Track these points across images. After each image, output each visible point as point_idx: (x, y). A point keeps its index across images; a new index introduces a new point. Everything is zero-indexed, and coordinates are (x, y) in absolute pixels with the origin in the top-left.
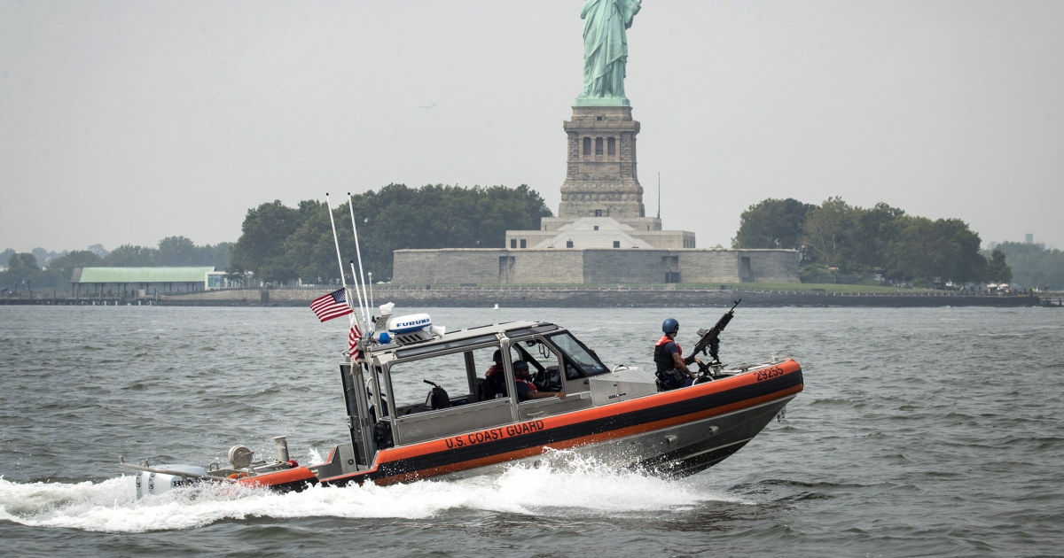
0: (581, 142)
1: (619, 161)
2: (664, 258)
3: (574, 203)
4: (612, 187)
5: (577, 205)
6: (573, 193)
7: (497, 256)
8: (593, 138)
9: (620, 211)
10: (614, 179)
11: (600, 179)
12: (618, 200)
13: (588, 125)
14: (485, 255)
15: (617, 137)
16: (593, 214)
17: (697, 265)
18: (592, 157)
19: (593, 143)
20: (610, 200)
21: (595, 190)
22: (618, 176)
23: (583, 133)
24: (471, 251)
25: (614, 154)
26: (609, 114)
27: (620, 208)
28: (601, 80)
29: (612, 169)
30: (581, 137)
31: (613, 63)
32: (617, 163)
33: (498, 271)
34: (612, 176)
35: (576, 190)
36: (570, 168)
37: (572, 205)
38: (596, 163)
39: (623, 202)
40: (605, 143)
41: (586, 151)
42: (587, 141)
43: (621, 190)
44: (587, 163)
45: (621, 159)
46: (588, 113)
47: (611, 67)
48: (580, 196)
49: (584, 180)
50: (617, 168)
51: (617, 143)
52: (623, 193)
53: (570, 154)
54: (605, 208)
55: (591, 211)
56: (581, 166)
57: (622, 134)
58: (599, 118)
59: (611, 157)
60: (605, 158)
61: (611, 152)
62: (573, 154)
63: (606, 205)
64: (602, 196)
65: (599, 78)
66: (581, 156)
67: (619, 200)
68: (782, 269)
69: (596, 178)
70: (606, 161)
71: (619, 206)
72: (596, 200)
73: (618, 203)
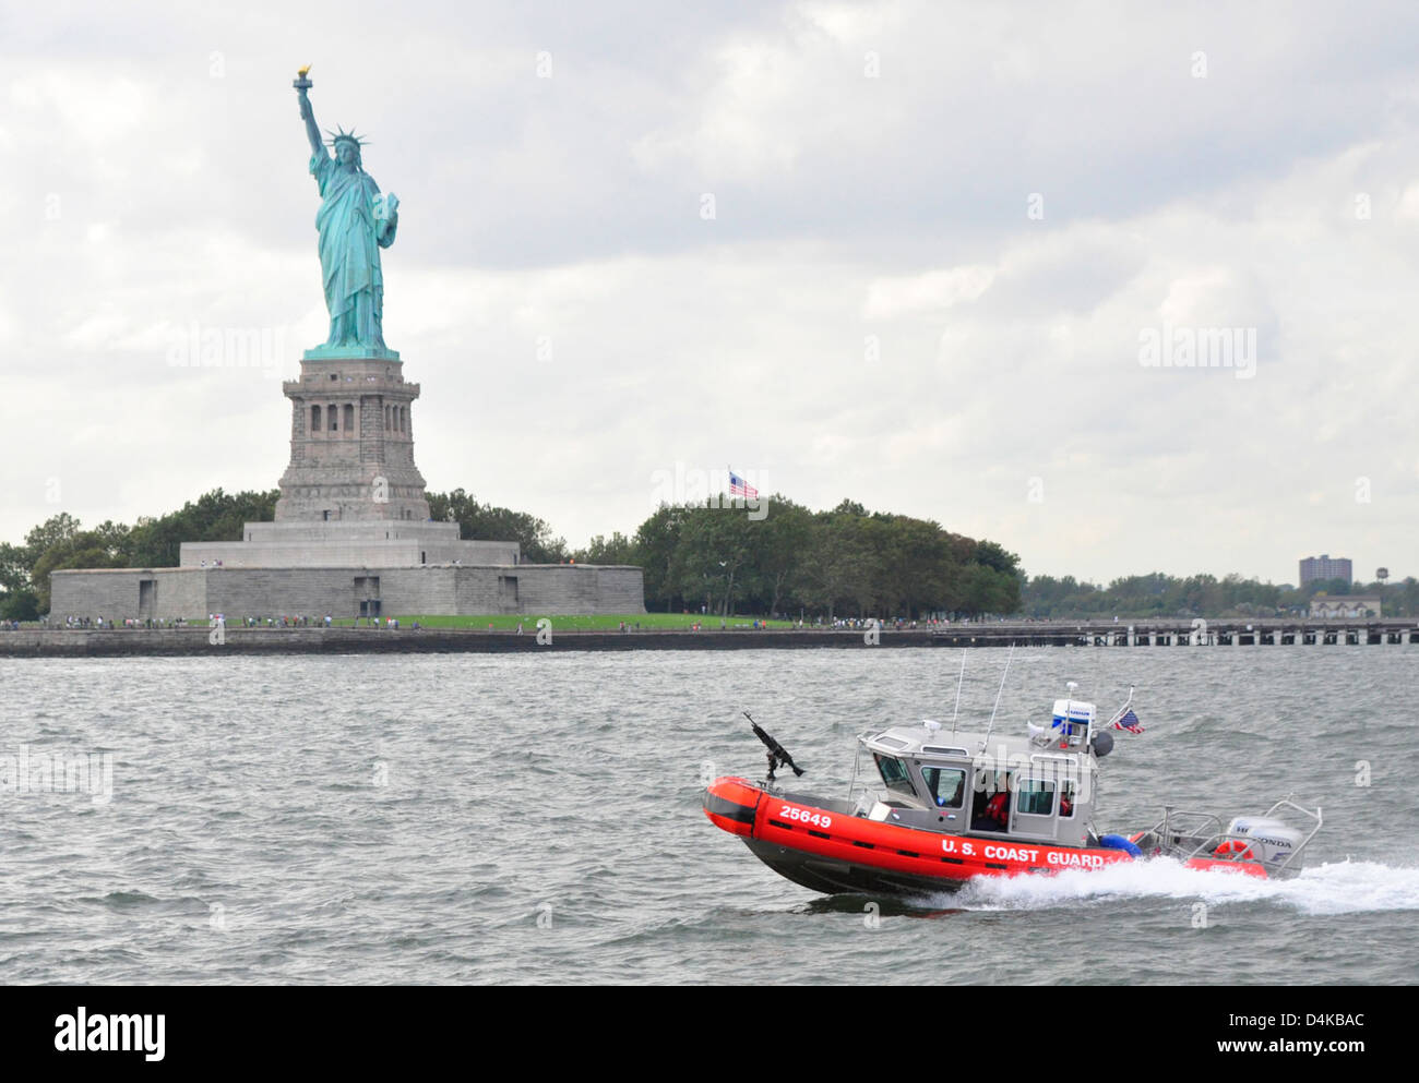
0: (309, 412)
1: (358, 438)
2: (359, 581)
3: (297, 501)
4: (346, 477)
5: (300, 504)
6: (295, 486)
7: (136, 580)
8: (324, 405)
9: (358, 512)
10: (351, 466)
11: (334, 466)
12: (354, 496)
13: (317, 388)
14: (118, 578)
15: (356, 403)
16: (320, 517)
17: (403, 589)
18: (323, 434)
19: (324, 414)
20: (345, 495)
21: (324, 482)
22: (358, 463)
23: (311, 399)
24: (99, 574)
25: (352, 429)
26: (347, 371)
27: (355, 508)
28: (339, 322)
29: (350, 450)
30: (308, 405)
31: (355, 295)
32: (356, 442)
33: (138, 602)
34: (348, 460)
35: (298, 483)
36: (293, 451)
37: (294, 505)
38: (328, 442)
39: (362, 500)
40: (340, 412)
41: (315, 427)
42: (316, 409)
43: (359, 481)
44: (316, 442)
45: (362, 436)
46: (320, 370)
47: (351, 301)
48: (304, 491)
49: (312, 467)
50: (356, 450)
51: (356, 412)
52: (362, 485)
53: (294, 430)
54: (336, 508)
55: (317, 513)
56: (308, 446)
57: (363, 399)
58: (334, 377)
59: (348, 434)
60: (340, 433)
61: (348, 426)
62: (298, 430)
63: (338, 503)
64: (334, 490)
65: (336, 319)
66: (308, 432)
67: (358, 495)
68: (570, 594)
69: (329, 464)
70: (341, 439)
71: (357, 504)
72: (327, 496)
73: (355, 499)
